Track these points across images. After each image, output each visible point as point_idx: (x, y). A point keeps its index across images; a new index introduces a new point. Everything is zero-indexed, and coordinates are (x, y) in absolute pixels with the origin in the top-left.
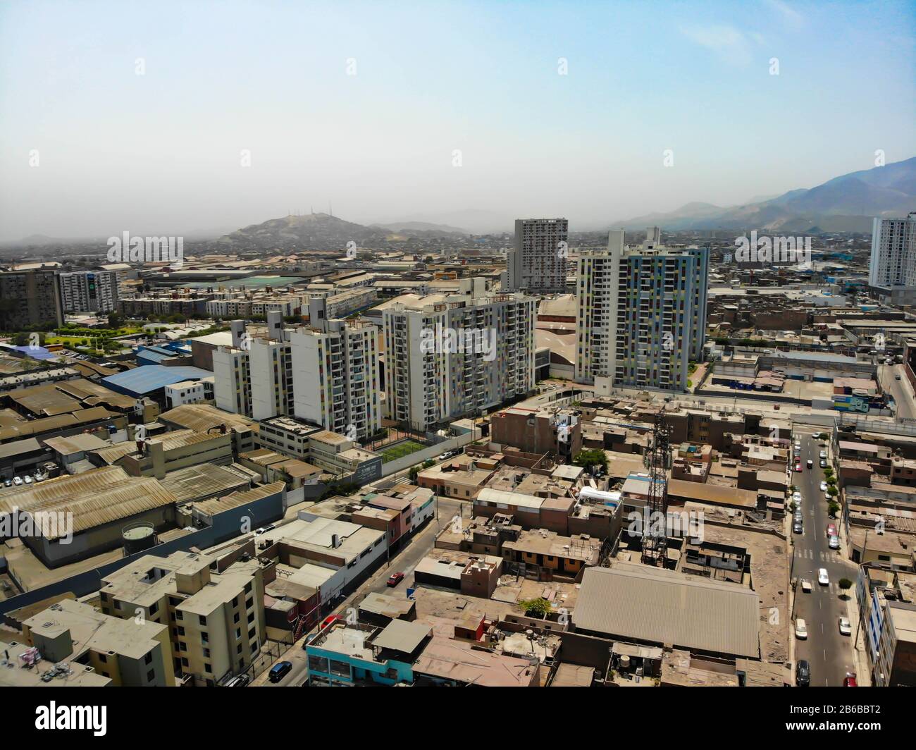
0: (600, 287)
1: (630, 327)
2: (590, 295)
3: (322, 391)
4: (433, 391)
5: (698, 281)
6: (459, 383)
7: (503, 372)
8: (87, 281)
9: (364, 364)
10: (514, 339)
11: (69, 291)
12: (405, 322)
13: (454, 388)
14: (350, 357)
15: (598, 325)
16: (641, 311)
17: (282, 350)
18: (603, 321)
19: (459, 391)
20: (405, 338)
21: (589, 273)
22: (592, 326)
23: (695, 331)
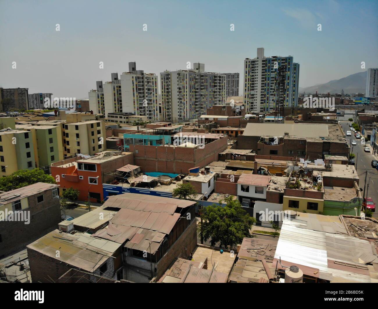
0: (254, 73)
1: (267, 90)
2: (250, 77)
3: (134, 100)
4: (182, 106)
5: (295, 77)
6: (193, 106)
7: (212, 105)
8: (39, 96)
9: (152, 91)
10: (217, 92)
11: (32, 101)
12: (169, 76)
13: (191, 107)
14: (146, 87)
15: (253, 90)
16: (271, 82)
17: (117, 87)
18: (255, 88)
19: (193, 109)
20: (170, 83)
21: (249, 67)
22: (250, 91)
23: (294, 99)
